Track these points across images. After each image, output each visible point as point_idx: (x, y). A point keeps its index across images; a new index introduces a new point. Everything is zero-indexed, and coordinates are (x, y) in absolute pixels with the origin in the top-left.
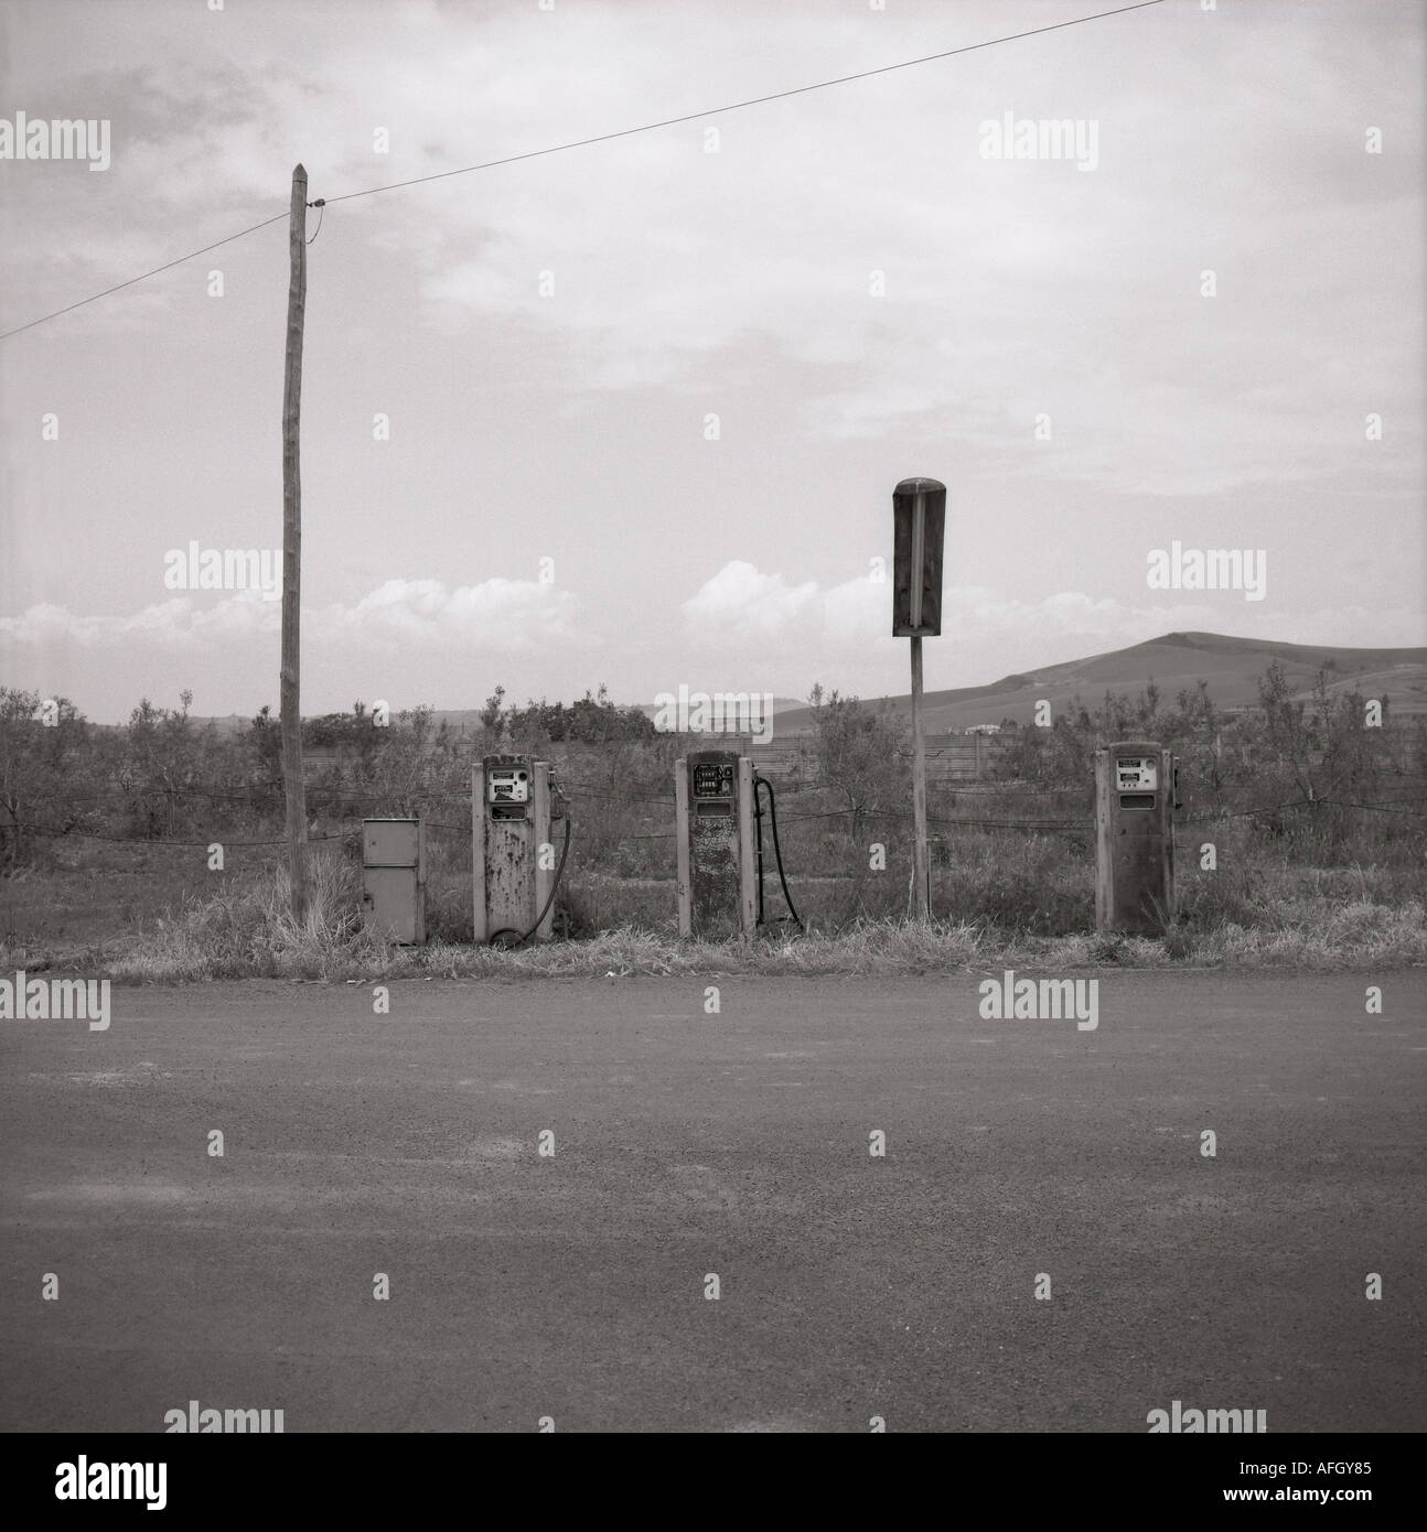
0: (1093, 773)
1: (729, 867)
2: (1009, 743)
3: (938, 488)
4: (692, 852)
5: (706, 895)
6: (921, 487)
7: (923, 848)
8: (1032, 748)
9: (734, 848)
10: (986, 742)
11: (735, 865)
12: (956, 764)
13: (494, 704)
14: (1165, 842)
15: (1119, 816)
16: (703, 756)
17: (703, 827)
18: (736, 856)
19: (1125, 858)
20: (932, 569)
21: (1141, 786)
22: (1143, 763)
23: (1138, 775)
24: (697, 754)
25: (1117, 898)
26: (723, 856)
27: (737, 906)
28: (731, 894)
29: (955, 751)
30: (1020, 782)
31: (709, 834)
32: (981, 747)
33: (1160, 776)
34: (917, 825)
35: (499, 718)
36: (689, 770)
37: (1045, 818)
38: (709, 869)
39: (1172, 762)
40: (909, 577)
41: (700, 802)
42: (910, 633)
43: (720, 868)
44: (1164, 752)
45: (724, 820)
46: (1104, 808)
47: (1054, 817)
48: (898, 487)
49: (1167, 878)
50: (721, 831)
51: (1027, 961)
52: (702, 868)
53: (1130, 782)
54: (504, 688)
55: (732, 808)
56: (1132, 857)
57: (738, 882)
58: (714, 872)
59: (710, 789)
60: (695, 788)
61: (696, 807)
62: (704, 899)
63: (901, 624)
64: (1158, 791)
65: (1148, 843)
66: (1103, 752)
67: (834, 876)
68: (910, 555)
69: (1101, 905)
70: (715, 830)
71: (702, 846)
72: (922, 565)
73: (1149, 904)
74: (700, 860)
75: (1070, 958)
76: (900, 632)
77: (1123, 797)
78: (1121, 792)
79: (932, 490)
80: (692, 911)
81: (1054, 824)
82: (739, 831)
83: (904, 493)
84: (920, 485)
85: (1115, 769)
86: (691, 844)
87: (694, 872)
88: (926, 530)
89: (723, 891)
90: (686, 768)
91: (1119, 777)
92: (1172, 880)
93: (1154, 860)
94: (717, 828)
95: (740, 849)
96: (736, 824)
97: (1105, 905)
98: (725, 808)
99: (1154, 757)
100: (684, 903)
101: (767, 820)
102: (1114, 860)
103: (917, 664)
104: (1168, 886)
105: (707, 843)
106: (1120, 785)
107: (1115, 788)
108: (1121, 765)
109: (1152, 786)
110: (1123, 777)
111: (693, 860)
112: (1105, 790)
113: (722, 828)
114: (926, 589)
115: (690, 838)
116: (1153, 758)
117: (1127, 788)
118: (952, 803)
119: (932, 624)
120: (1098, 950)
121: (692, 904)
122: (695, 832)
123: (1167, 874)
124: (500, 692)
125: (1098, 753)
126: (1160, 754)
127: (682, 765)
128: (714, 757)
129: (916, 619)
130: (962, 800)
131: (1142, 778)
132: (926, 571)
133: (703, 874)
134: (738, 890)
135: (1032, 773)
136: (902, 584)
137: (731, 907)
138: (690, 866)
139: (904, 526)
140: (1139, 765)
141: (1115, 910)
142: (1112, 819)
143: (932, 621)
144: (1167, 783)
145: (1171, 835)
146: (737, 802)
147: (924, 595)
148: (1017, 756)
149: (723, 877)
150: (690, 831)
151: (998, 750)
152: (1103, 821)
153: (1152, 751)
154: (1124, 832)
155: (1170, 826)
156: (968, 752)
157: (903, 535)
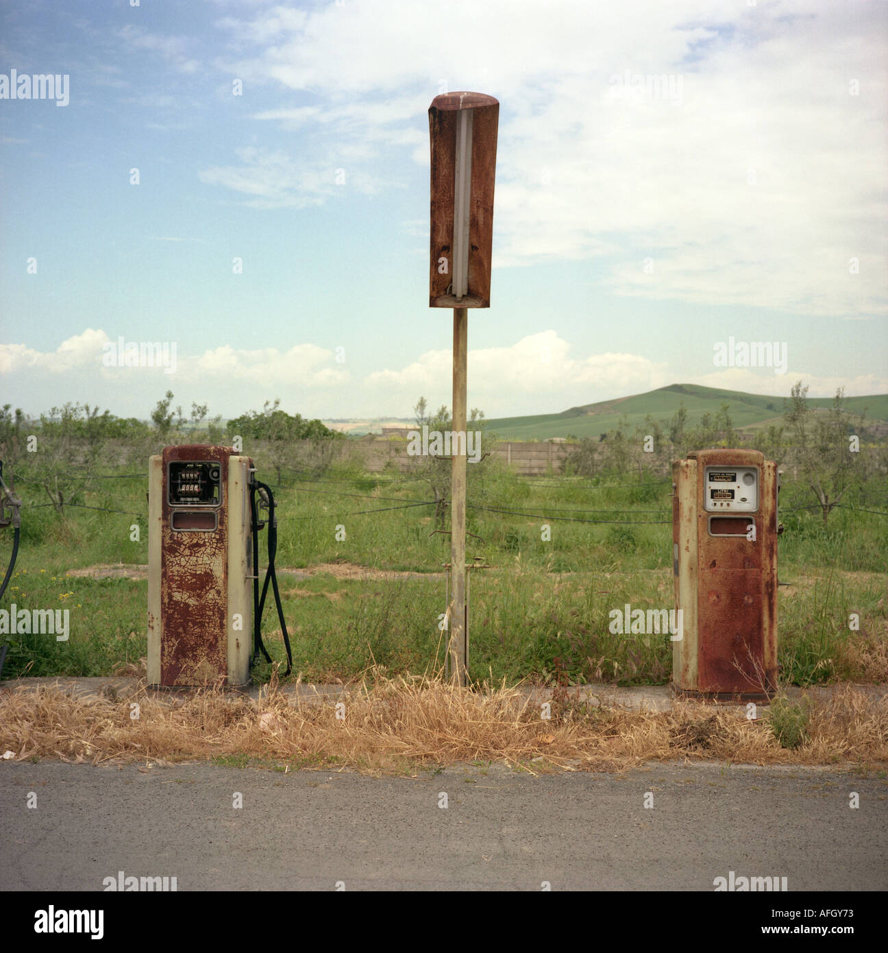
0: (675, 488)
1: (211, 595)
2: (570, 449)
3: (489, 103)
4: (164, 575)
5: (181, 630)
6: (467, 101)
7: (460, 576)
8: (588, 453)
9: (218, 572)
10: (555, 448)
11: (218, 592)
12: (534, 463)
13: (163, 407)
14: (765, 577)
15: (709, 543)
16: (182, 452)
17: (180, 543)
18: (220, 582)
19: (715, 598)
20: (481, 221)
21: (736, 506)
22: (740, 476)
23: (732, 492)
24: (174, 450)
25: (703, 652)
26: (204, 581)
27: (220, 644)
28: (213, 630)
29: (534, 454)
30: (579, 478)
31: (187, 552)
32: (552, 452)
33: (761, 494)
34: (454, 547)
35: (166, 418)
36: (164, 470)
37: (597, 508)
38: (185, 596)
39: (775, 476)
40: (450, 232)
41: (176, 510)
42: (451, 303)
43: (199, 596)
44: (766, 463)
45: (207, 535)
46: (689, 531)
47: (606, 508)
48: (434, 100)
49: (766, 624)
50: (203, 549)
51: (587, 747)
52: (177, 596)
53: (722, 501)
54: (173, 393)
55: (218, 517)
56: (723, 597)
57: (222, 614)
58: (192, 602)
59: (192, 494)
60: (173, 493)
61: (171, 517)
62: (178, 635)
63: (440, 292)
64: (759, 513)
65: (743, 579)
66: (690, 462)
67: (403, 570)
68: (451, 202)
69: (682, 657)
70: (195, 547)
71: (177, 568)
72: (468, 214)
73: (742, 655)
74: (174, 586)
75: (647, 746)
76: (439, 302)
77: (713, 520)
78: (712, 513)
79: (480, 105)
80: (163, 649)
81: (606, 514)
82: (226, 549)
83: (443, 107)
84: (464, 99)
85: (704, 485)
86: (164, 564)
87: (166, 600)
88: (473, 166)
89: (202, 625)
90: (161, 467)
91: (709, 494)
92: (771, 626)
93: (751, 601)
94: (197, 545)
95: (226, 573)
96: (222, 539)
97: (687, 655)
98: (208, 519)
99: (755, 469)
100: (154, 637)
101: (263, 535)
102: (700, 599)
103: (461, 345)
104: (766, 633)
105: (185, 563)
106: (710, 502)
107: (704, 508)
108: (712, 478)
109: (749, 506)
110: (714, 493)
111: (166, 585)
112: (691, 510)
113: (204, 545)
114: (473, 248)
115: (163, 556)
116: (752, 472)
117: (718, 508)
118: (527, 494)
119: (479, 294)
120: (683, 731)
121: (163, 641)
122: (170, 549)
123: (766, 618)
124: (170, 395)
125: (683, 463)
126: (761, 465)
127: (156, 462)
128: (196, 452)
129: (460, 287)
130: (535, 491)
131: (738, 496)
132: (474, 223)
133: (176, 602)
134: (222, 626)
135: (587, 471)
136: (442, 239)
137: (212, 647)
138: (163, 593)
139: (445, 160)
140: (734, 479)
141: (699, 663)
142: (699, 547)
143: (481, 290)
144: (769, 503)
145: (772, 569)
146: (223, 512)
147: (471, 255)
148: (577, 459)
149: (202, 608)
150: (163, 548)
151: (562, 454)
152: (687, 549)
153: (751, 463)
154: (714, 564)
155: (771, 558)
156: (543, 455)
157: (444, 171)
